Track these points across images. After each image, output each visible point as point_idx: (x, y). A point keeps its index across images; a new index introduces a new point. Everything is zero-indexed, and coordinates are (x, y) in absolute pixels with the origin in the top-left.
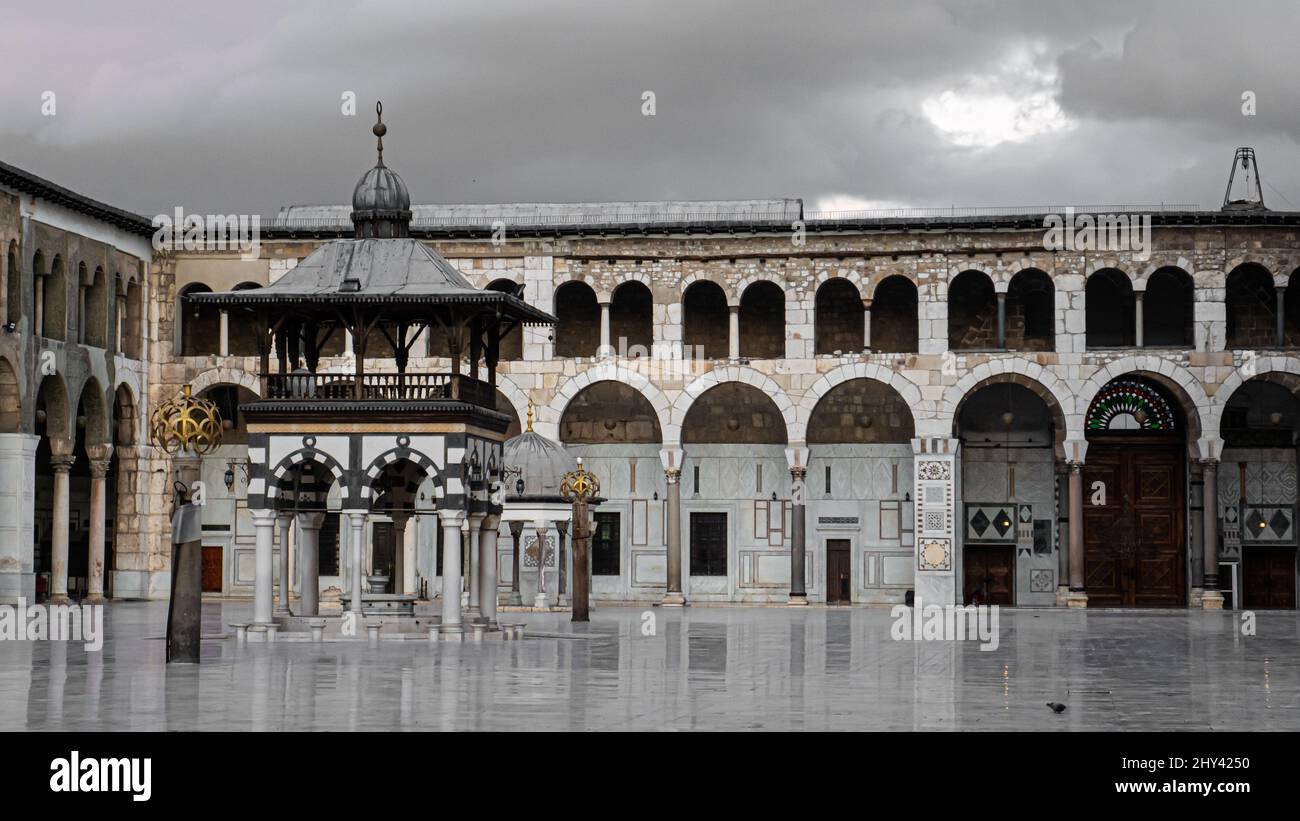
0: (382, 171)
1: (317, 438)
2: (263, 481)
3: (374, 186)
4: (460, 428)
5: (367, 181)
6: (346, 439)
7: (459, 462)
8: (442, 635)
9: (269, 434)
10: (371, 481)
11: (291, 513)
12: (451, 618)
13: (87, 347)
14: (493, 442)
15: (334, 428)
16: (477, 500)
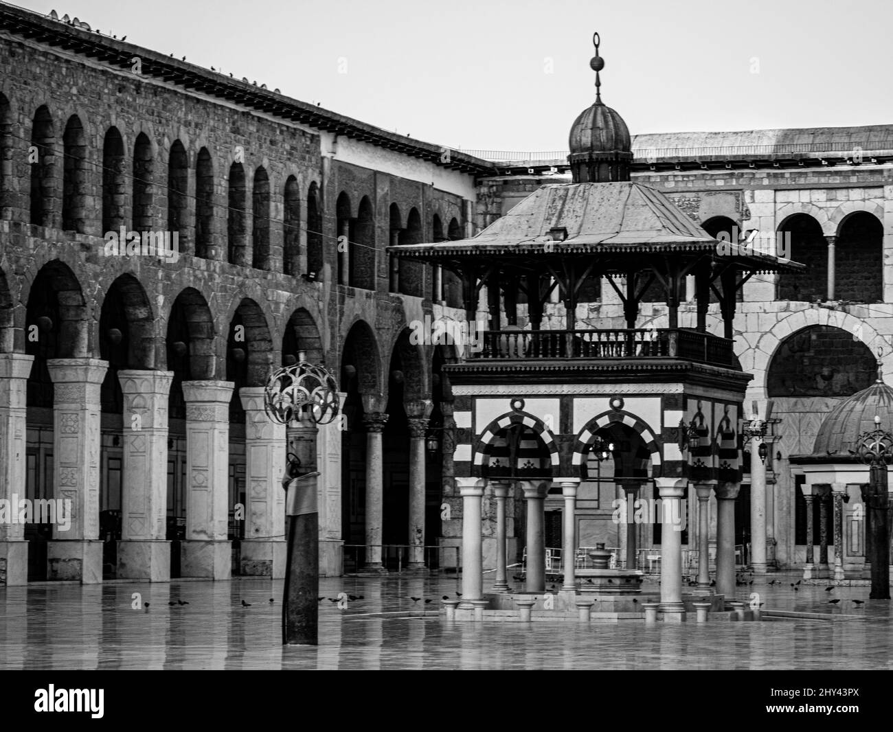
0: (600, 108)
1: (525, 400)
2: (469, 447)
3: (590, 125)
4: (677, 388)
5: (582, 121)
6: (557, 401)
7: (677, 426)
8: (660, 615)
9: (474, 397)
10: (582, 447)
11: (507, 482)
12: (669, 595)
13: (400, 295)
14: (727, 403)
15: (543, 389)
16: (706, 467)
